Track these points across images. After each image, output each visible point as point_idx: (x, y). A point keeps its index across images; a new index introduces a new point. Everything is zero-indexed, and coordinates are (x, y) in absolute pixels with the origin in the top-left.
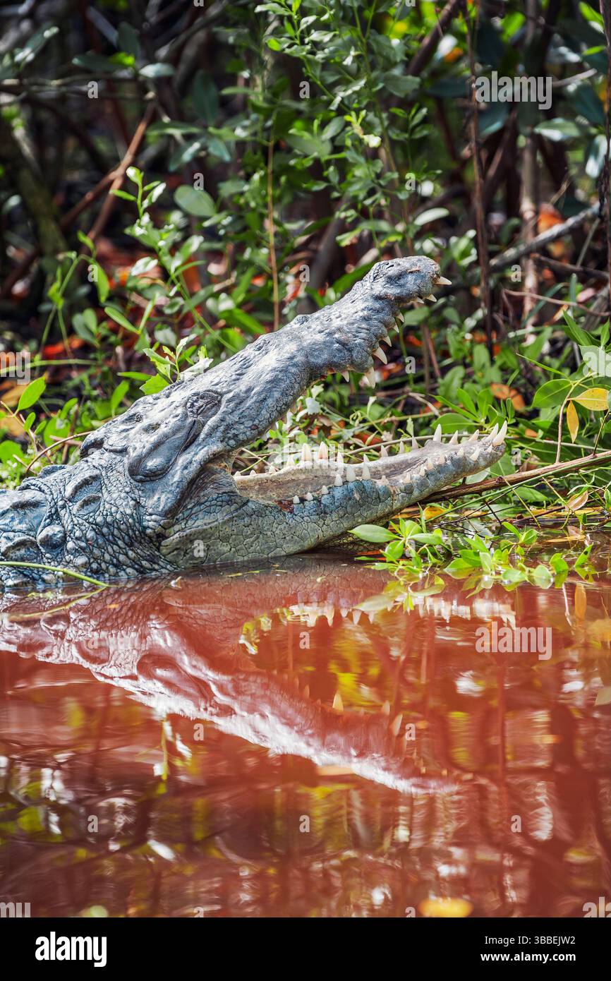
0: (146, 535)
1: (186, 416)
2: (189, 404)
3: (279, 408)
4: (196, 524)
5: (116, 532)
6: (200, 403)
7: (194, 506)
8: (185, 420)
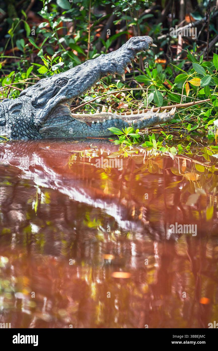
0: (34, 126)
1: (54, 85)
2: (56, 82)
3: (88, 85)
4: (53, 125)
5: (23, 123)
6: (61, 81)
7: (54, 118)
8: (54, 87)
